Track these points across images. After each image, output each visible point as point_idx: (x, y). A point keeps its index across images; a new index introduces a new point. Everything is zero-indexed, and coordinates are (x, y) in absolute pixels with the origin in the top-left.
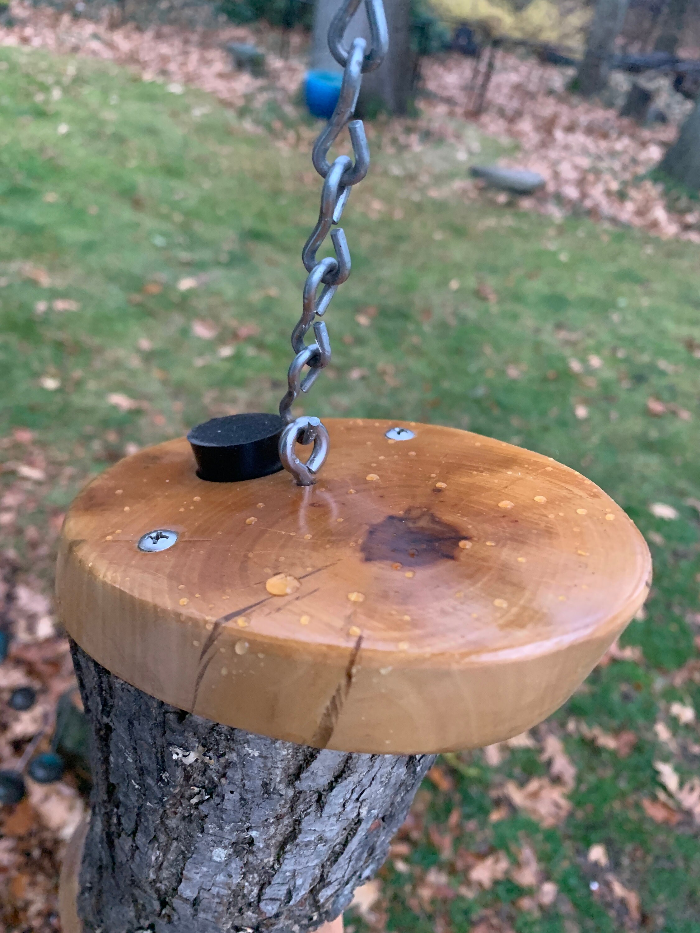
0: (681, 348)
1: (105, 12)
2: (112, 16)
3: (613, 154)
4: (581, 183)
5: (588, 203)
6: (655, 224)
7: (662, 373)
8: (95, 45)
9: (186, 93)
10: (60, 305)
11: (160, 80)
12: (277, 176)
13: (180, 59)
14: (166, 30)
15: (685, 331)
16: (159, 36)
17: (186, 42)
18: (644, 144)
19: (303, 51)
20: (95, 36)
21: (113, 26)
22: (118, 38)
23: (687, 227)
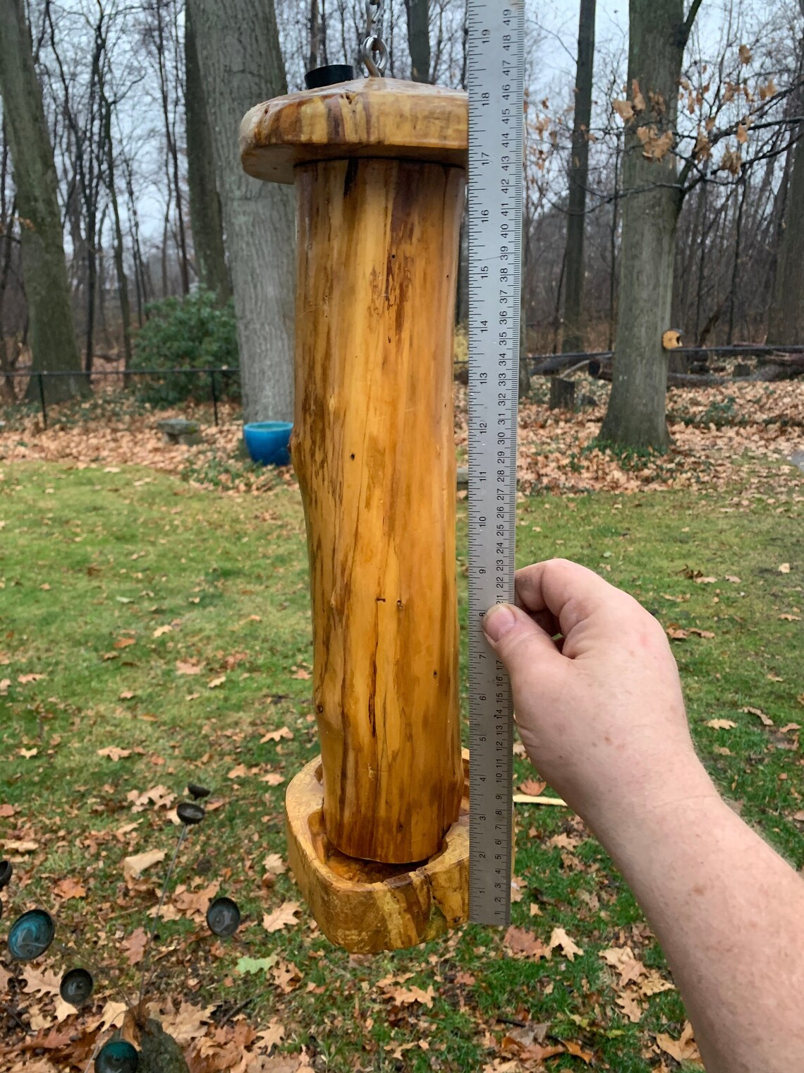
0: (681, 578)
1: (28, 423)
2: (37, 424)
3: (555, 438)
4: (533, 466)
5: (545, 480)
6: (615, 485)
7: (673, 604)
8: (22, 450)
9: (124, 471)
10: (23, 679)
11: (94, 466)
12: (236, 520)
13: (112, 445)
14: (92, 425)
15: (680, 564)
16: (86, 431)
17: (115, 431)
18: (581, 424)
19: (233, 418)
20: (21, 443)
21: (38, 431)
22: (45, 440)
23: (647, 480)
